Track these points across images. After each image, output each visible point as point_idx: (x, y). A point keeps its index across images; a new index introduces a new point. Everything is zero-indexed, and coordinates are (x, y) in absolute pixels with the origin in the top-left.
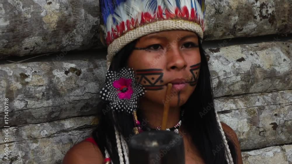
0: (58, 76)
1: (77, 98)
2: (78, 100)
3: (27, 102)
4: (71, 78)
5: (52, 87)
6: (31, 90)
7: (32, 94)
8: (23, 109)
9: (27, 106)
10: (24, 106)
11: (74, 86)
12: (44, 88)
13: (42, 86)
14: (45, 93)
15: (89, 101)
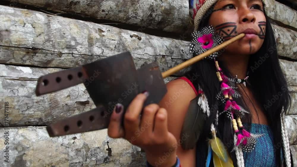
0: (125, 37)
1: (139, 56)
2: (140, 57)
3: (103, 50)
4: (134, 41)
5: (121, 43)
6: (106, 41)
7: (107, 44)
8: (100, 55)
9: (103, 53)
10: (101, 53)
11: (137, 46)
12: (116, 42)
13: (115, 40)
14: (117, 46)
15: (147, 60)
